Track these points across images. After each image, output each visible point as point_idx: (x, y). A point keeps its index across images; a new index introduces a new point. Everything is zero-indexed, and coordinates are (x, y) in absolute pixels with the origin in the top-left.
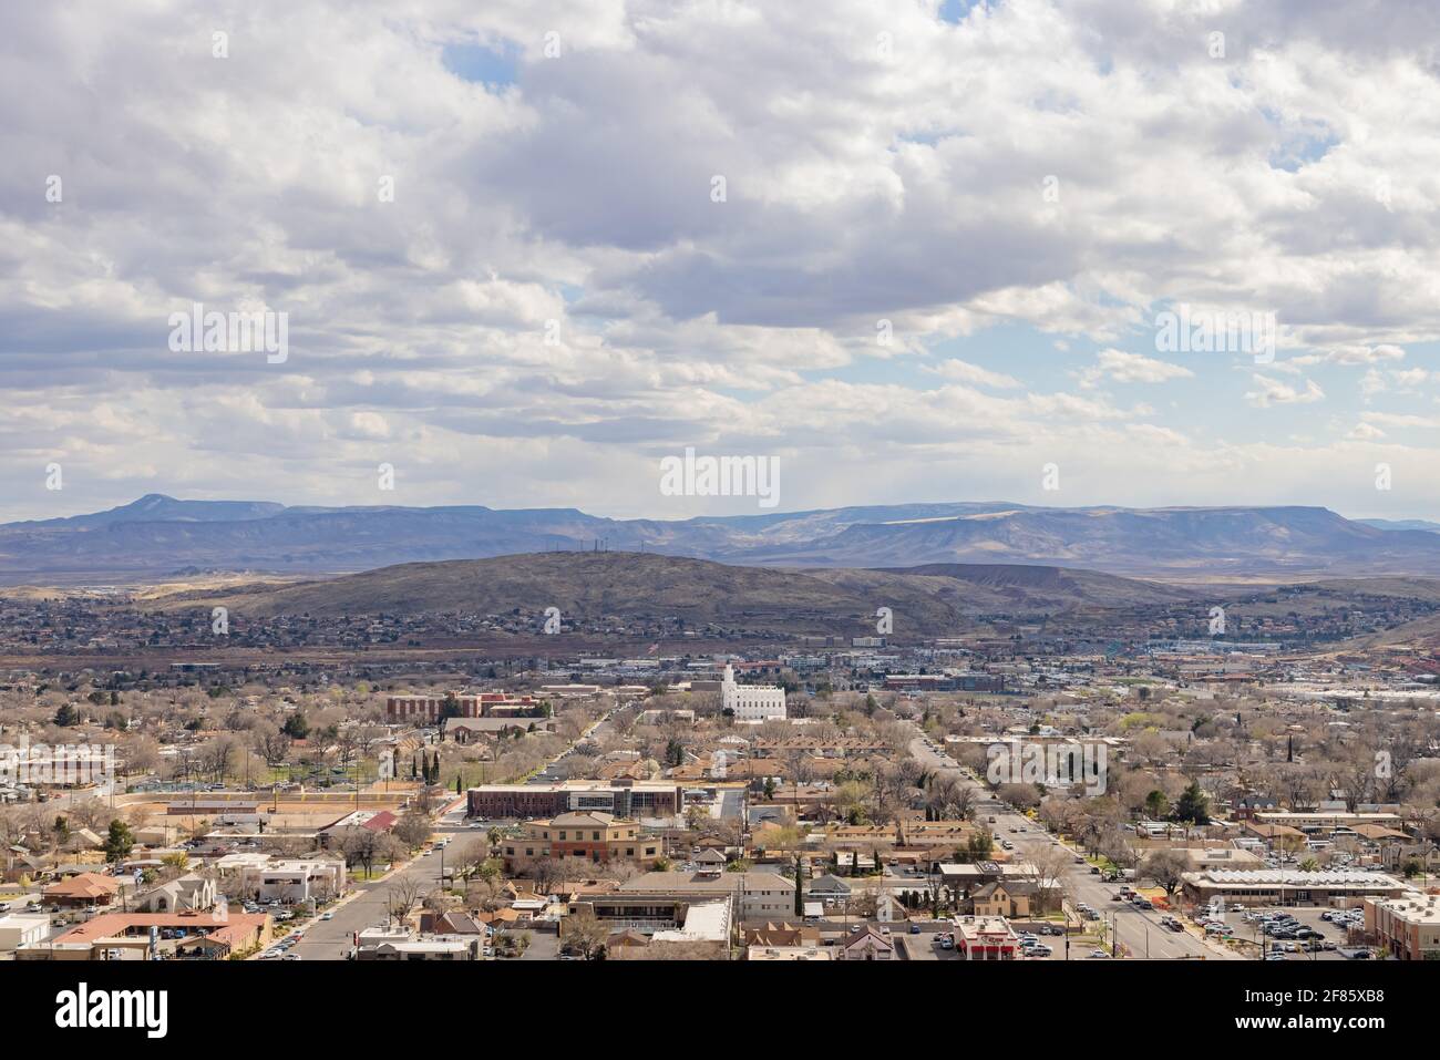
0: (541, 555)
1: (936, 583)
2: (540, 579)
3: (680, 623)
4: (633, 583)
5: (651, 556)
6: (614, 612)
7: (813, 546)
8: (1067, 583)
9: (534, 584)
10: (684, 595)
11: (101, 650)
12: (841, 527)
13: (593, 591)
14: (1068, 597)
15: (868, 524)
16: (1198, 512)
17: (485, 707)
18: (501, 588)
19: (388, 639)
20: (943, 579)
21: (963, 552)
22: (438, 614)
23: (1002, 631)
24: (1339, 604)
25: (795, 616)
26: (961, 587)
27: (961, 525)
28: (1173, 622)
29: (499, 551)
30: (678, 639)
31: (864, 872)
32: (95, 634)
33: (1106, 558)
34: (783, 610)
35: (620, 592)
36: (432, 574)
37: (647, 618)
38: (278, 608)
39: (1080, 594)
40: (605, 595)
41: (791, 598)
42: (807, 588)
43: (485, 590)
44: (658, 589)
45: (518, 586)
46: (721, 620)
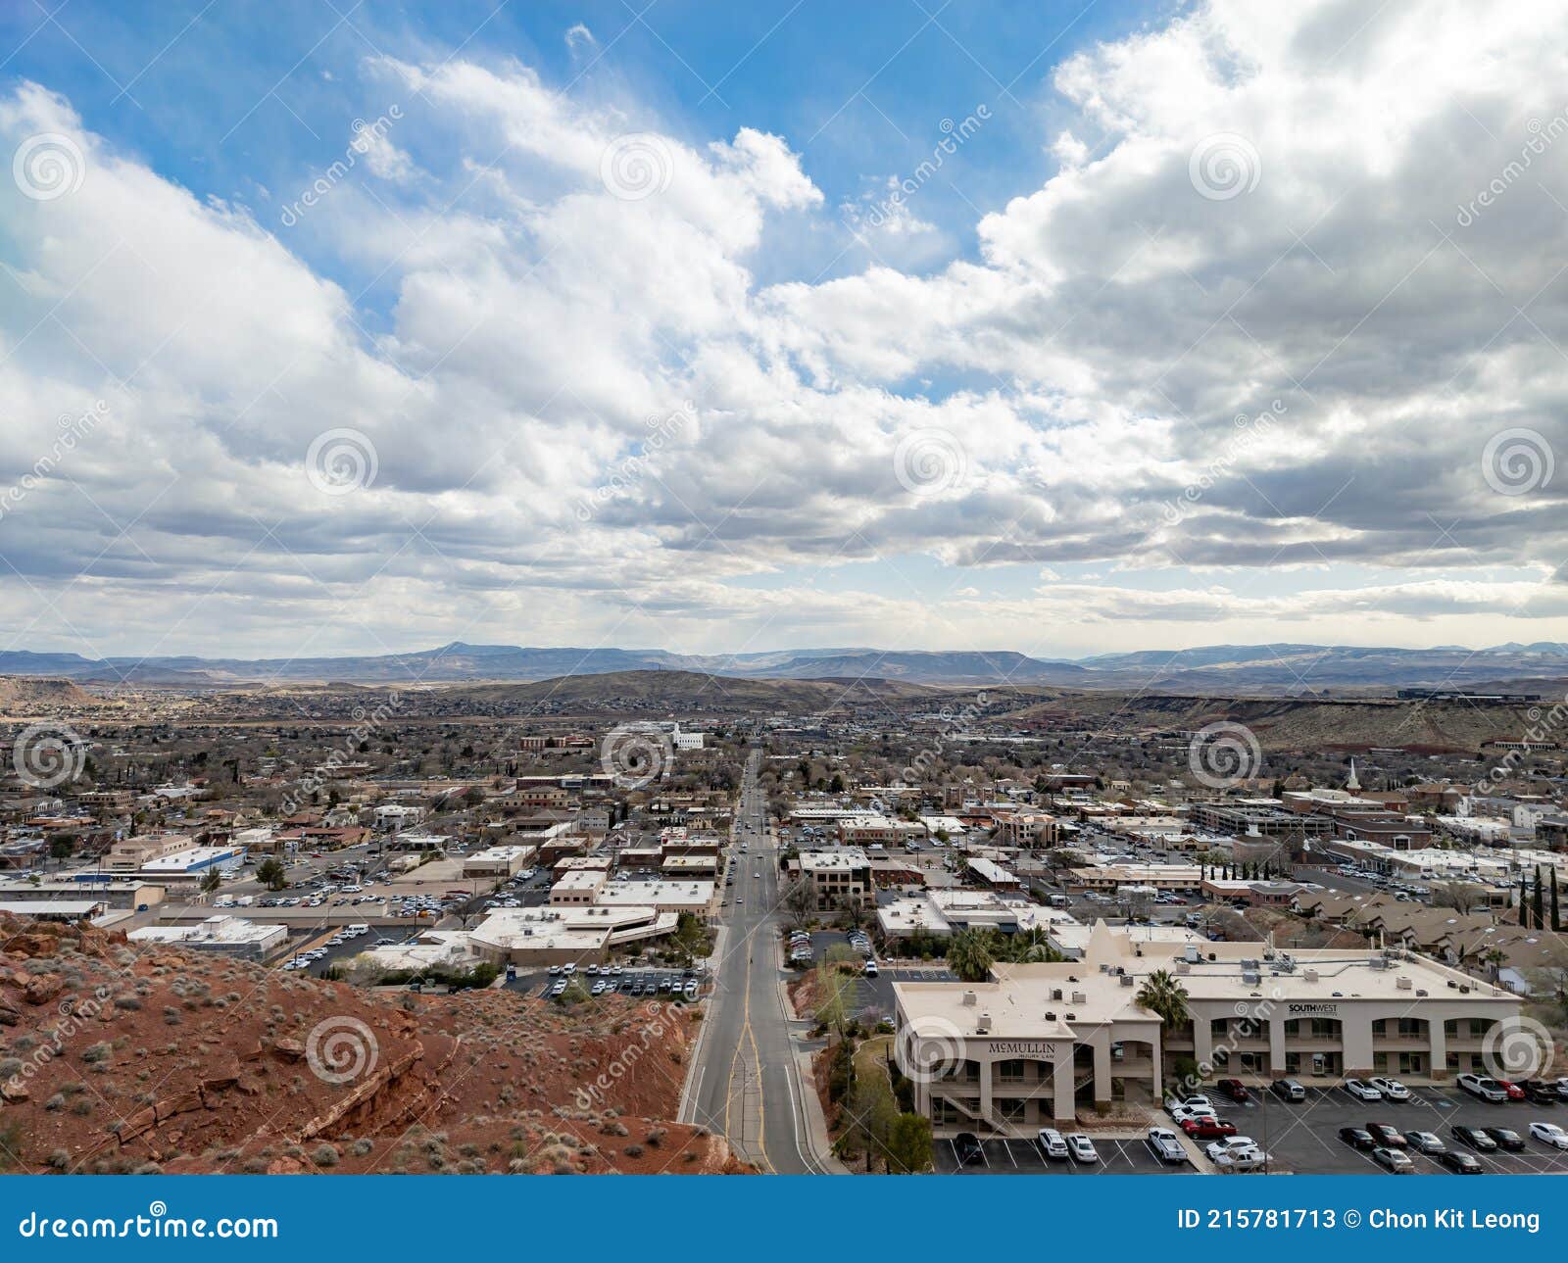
0: (634, 672)
1: (826, 686)
2: (632, 683)
3: (696, 704)
4: (677, 686)
5: (685, 672)
6: (665, 699)
7: (776, 668)
8: (889, 687)
9: (627, 686)
10: (700, 691)
11: (410, 717)
12: (791, 659)
13: (656, 689)
14: (888, 694)
15: (801, 659)
16: (958, 654)
17: (567, 743)
18: (612, 687)
19: (554, 712)
20: (830, 684)
21: (847, 672)
22: (580, 700)
23: (847, 709)
24: (1006, 698)
25: (752, 701)
26: (837, 688)
27: (846, 658)
28: (928, 706)
29: (625, 670)
30: (694, 712)
31: (663, 812)
32: (411, 709)
33: (897, 672)
34: (745, 698)
35: (669, 689)
36: (579, 681)
37: (681, 702)
38: (504, 697)
39: (895, 692)
40: (662, 691)
41: (750, 693)
42: (759, 688)
43: (604, 689)
44: (687, 688)
45: (620, 687)
46: (716, 703)
